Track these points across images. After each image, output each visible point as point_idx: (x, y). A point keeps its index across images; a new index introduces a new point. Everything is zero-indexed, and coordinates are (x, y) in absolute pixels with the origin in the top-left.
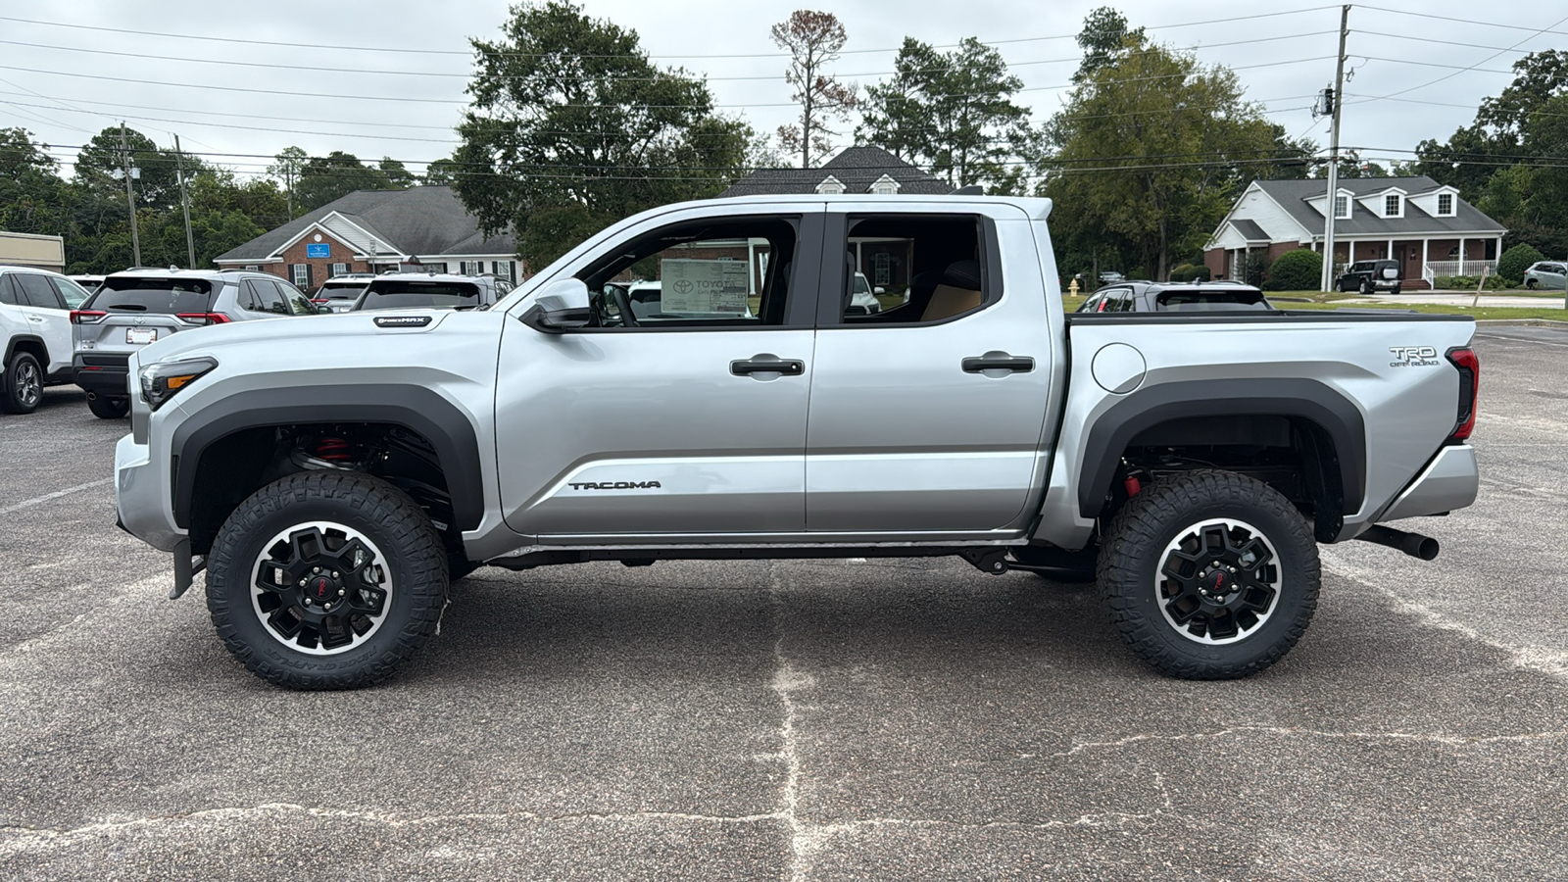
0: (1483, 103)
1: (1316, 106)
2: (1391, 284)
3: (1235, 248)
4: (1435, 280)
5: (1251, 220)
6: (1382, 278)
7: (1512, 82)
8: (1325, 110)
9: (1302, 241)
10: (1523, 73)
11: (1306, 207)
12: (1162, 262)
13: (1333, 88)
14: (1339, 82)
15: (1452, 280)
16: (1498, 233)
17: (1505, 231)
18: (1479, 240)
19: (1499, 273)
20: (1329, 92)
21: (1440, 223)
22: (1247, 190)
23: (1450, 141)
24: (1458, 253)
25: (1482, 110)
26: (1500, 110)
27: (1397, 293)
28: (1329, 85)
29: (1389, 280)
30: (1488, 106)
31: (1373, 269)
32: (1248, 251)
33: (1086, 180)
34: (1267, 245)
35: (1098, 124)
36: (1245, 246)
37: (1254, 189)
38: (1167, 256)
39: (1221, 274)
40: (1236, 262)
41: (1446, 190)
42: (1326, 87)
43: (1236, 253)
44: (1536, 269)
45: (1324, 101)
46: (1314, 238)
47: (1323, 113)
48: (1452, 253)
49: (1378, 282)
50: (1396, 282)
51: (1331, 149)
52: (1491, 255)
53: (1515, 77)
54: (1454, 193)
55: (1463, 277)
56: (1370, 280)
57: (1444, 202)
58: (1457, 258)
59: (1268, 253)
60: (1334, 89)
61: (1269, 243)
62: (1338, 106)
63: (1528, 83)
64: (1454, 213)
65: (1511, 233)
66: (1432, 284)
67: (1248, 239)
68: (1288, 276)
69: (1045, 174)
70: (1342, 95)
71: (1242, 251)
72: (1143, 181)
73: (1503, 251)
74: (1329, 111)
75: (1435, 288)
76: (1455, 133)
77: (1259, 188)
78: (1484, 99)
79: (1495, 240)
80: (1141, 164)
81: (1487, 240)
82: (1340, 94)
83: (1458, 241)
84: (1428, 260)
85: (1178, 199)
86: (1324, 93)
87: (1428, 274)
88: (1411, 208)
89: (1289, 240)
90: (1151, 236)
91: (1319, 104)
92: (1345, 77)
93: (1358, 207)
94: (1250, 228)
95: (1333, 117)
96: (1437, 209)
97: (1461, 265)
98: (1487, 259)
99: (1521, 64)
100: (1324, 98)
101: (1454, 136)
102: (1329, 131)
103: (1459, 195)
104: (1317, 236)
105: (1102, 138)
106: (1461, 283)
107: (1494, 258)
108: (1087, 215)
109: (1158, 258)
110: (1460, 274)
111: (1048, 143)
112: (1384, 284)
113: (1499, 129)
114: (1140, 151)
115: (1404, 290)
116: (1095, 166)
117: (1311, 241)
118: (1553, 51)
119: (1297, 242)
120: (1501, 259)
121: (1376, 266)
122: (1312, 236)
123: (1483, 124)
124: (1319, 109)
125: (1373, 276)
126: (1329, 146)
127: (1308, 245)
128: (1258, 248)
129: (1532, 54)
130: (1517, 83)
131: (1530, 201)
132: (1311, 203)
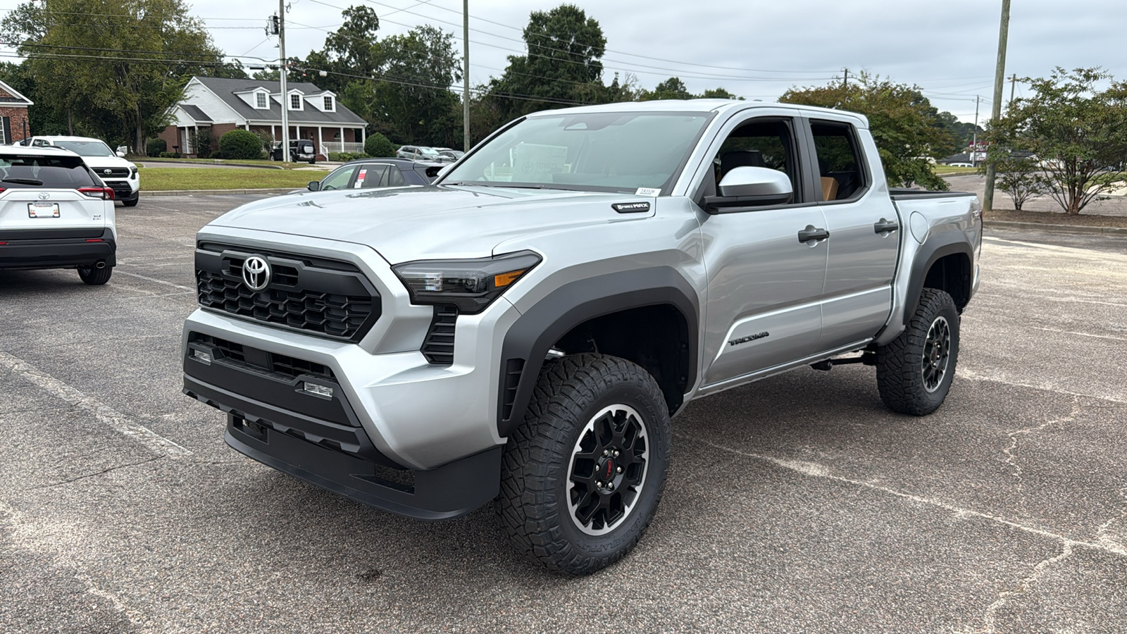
0: (328, 36)
1: (267, 27)
2: (309, 157)
3: (185, 126)
4: (329, 154)
5: (195, 106)
6: (304, 153)
7: (343, 23)
8: (274, 31)
9: (238, 124)
10: (349, 19)
11: (236, 98)
12: (139, 134)
13: (278, 15)
14: (282, 11)
15: (339, 155)
16: (362, 125)
17: (366, 124)
18: (350, 129)
19: (366, 152)
20: (275, 18)
21: (328, 116)
22: (189, 83)
23: (307, 59)
24: (340, 137)
25: (328, 40)
26: (337, 41)
27: (314, 163)
28: (275, 13)
29: (308, 154)
30: (331, 38)
31: (296, 146)
32: (196, 128)
33: (70, 64)
34: (210, 125)
35: (76, 20)
36: (194, 125)
37: (194, 82)
38: (142, 129)
39: (176, 145)
40: (187, 137)
41: (328, 94)
42: (273, 15)
43: (187, 130)
44: (404, 150)
45: (273, 25)
46: (247, 122)
47: (273, 33)
48: (335, 137)
49: (301, 155)
50: (313, 155)
51: (281, 60)
52: (359, 139)
53: (343, 21)
54: (333, 96)
55: (345, 153)
56: (296, 153)
57: (328, 100)
58: (340, 141)
59: (212, 131)
60: (279, 17)
61: (211, 124)
62: (282, 29)
63: (352, 26)
64: (334, 110)
65: (369, 125)
66: (327, 157)
67: (196, 120)
68: (233, 149)
69: (27, 56)
70: (285, 22)
71: (192, 129)
72: (120, 70)
73: (367, 137)
74: (276, 32)
75: (329, 160)
76: (310, 54)
77: (200, 82)
78: (328, 33)
79: (361, 130)
80: (119, 55)
81: (356, 129)
82: (283, 20)
83: (339, 129)
84: (323, 141)
85: (147, 86)
86: (272, 18)
87: (324, 150)
88: (306, 104)
89: (227, 122)
90: (129, 114)
91: (270, 26)
92: (285, 9)
93: (272, 102)
94: (195, 111)
95: (280, 37)
96: (324, 107)
97: (342, 146)
98: (356, 141)
99: (346, 13)
100: (272, 22)
101: (309, 56)
102: (278, 46)
103: (336, 97)
104: (249, 120)
105: (81, 32)
106: (345, 157)
107: (361, 141)
108: (73, 93)
109: (135, 131)
110: (343, 151)
111: (15, 29)
112: (305, 156)
113: (338, 54)
114: (117, 45)
115: (318, 161)
116: (77, 53)
117: (245, 124)
118: (364, 7)
119: (234, 124)
120: (366, 142)
121: (299, 144)
122: (246, 120)
123: (328, 50)
124: (269, 30)
125: (297, 151)
126: (279, 58)
127: (243, 127)
128: (205, 127)
129: (352, 7)
130: (346, 25)
131: (372, 105)
132: (239, 96)
